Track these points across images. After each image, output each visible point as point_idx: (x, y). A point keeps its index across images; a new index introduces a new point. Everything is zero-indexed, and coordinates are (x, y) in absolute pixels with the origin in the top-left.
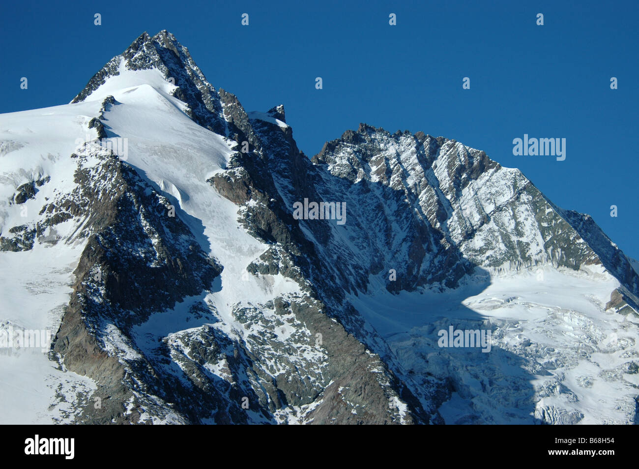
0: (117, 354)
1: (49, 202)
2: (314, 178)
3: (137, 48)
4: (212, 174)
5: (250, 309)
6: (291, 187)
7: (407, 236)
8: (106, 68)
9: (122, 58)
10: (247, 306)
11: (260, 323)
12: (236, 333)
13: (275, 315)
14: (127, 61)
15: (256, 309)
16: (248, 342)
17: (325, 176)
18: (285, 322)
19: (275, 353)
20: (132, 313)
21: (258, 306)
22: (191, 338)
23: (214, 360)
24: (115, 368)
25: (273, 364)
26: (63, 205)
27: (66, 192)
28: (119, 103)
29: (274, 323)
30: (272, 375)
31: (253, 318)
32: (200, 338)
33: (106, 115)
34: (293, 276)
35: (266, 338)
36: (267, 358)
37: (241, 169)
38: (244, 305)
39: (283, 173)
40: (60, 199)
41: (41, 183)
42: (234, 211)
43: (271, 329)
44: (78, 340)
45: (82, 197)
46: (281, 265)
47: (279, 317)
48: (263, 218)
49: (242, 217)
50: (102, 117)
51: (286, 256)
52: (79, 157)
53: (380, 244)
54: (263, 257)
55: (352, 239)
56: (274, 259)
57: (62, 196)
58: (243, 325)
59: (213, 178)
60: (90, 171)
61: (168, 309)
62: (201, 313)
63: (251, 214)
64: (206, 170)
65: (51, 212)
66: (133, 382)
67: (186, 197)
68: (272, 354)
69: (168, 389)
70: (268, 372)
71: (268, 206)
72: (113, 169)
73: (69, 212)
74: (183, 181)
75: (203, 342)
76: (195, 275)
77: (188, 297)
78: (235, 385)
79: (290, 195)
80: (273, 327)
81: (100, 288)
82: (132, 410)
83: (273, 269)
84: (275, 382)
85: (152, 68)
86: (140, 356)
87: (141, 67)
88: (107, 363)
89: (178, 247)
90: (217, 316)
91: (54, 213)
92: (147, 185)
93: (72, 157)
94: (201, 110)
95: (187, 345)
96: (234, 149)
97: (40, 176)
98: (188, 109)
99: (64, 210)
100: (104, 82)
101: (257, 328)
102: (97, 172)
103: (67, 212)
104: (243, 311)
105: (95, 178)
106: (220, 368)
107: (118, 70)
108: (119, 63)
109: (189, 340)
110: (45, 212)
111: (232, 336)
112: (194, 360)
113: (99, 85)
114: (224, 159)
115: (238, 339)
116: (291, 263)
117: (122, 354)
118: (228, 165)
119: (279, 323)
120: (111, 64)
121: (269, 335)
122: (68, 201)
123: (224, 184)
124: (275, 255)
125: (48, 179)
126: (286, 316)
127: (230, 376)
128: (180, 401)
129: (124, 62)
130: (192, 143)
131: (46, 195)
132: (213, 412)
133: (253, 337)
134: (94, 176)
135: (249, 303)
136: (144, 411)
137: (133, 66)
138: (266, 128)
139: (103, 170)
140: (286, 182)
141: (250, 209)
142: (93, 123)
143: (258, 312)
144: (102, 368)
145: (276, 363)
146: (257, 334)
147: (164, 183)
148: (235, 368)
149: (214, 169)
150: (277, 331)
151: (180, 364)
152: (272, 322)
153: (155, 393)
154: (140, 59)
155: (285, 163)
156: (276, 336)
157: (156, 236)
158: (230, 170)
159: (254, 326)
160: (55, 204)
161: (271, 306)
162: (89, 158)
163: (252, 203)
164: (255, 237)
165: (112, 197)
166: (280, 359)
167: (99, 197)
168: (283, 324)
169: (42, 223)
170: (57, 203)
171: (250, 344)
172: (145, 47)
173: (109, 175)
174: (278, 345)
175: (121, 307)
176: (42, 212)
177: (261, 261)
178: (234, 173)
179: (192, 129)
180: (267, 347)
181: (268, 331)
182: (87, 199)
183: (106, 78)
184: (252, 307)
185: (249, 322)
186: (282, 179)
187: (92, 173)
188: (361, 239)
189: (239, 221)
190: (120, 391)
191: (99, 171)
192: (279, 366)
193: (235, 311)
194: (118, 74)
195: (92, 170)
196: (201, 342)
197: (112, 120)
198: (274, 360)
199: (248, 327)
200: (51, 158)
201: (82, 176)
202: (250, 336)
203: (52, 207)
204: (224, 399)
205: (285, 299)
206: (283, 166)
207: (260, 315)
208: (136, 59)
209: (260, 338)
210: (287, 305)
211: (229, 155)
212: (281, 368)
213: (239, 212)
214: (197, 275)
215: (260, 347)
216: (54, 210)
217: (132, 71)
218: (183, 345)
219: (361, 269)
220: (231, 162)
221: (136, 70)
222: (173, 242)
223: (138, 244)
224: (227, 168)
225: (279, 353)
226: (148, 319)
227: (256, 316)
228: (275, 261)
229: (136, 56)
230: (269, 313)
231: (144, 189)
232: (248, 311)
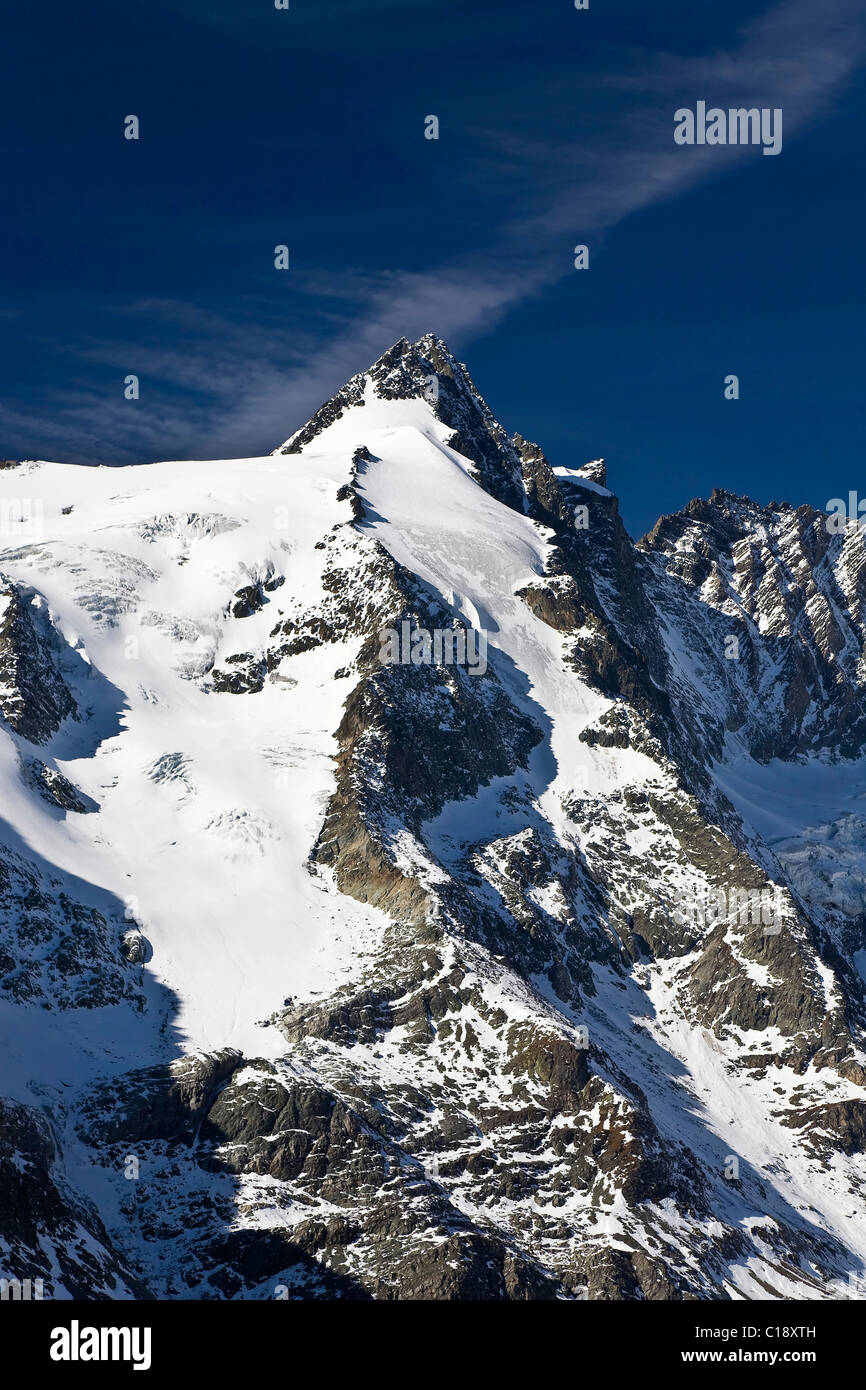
0: (415, 873)
1: (285, 618)
2: (641, 572)
3: (392, 362)
4: (523, 584)
5: (588, 801)
6: (614, 591)
7: (782, 673)
8: (343, 393)
9: (368, 378)
10: (584, 797)
11: (603, 824)
12: (570, 839)
13: (625, 813)
14: (376, 383)
15: (597, 803)
16: (588, 854)
17: (659, 571)
18: (640, 825)
19: (628, 873)
20: (420, 802)
21: (599, 798)
22: (509, 847)
23: (542, 882)
24: (415, 896)
25: (626, 891)
26: (307, 624)
27: (307, 605)
28: (376, 460)
29: (624, 826)
30: (624, 908)
31: (592, 816)
32: (521, 847)
33: (361, 480)
34: (649, 753)
35: (613, 849)
36: (616, 880)
37: (567, 578)
38: (578, 796)
39: (604, 569)
40: (300, 615)
41: (271, 587)
42: (559, 643)
43: (619, 835)
44: (354, 847)
45: (336, 613)
46: (632, 735)
47: (630, 816)
48: (601, 657)
49: (570, 655)
50: (355, 483)
51: (640, 721)
52: (327, 548)
53: (740, 684)
54: (603, 720)
55: (699, 673)
56: (622, 724)
57: (303, 610)
58: (578, 825)
59: (525, 589)
60: (347, 573)
61: (468, 796)
62: (515, 804)
63: (582, 649)
64: (513, 577)
65: (288, 634)
66: (445, 921)
67: (491, 625)
68: (624, 875)
69: (488, 931)
70: (618, 902)
71: (608, 638)
72: (382, 573)
73: (317, 636)
74: (483, 594)
75: (527, 853)
76: (505, 744)
77: (496, 777)
78: (574, 923)
79: (613, 604)
80: (621, 832)
81: (379, 765)
82: (451, 967)
83: (620, 740)
84: (631, 920)
85: (414, 398)
86: (448, 878)
87: (401, 395)
88: (401, 889)
89: (479, 698)
90: (539, 810)
91: (293, 636)
92: (430, 598)
93: (316, 547)
94: (486, 468)
95: (503, 857)
96: (551, 541)
97: (269, 576)
98: (476, 471)
99: (308, 631)
100: (340, 415)
101: (599, 833)
102: (357, 575)
103: (314, 636)
104: (579, 804)
105: (354, 585)
106: (552, 894)
107: (363, 397)
108: (364, 386)
109: (505, 849)
110: (279, 634)
111: (565, 844)
112: (514, 880)
113: (333, 420)
114: (537, 557)
115: (573, 848)
116: (647, 732)
117: (423, 874)
118: (546, 569)
119: (633, 826)
120: (352, 387)
121: (617, 844)
122: (315, 620)
123: (546, 604)
124: (623, 718)
125: (282, 580)
126: (642, 817)
127: (566, 908)
128: (503, 949)
129: (371, 385)
130: (490, 532)
131: (279, 606)
132: (547, 965)
133: (594, 846)
134: (353, 582)
135: (586, 792)
136: (468, 970)
137: (386, 393)
138: (578, 496)
139: (367, 573)
140: (607, 583)
141: (581, 642)
142: (343, 494)
143: (599, 807)
144: (393, 894)
145: (629, 889)
146: (600, 843)
147: (454, 595)
148: (571, 896)
149: (524, 576)
150: (630, 837)
151: (498, 887)
152: (620, 824)
153: (477, 939)
154: (398, 382)
155: (606, 552)
156: (628, 848)
157: (451, 682)
158: (550, 580)
159: (594, 829)
160: (293, 621)
161: (618, 798)
162: (342, 550)
163: (585, 633)
164: (589, 686)
165: (384, 619)
166: (636, 883)
167: (363, 616)
168: (637, 827)
169: (275, 650)
170: (297, 621)
171: (591, 857)
172: (403, 363)
173: (378, 582)
174: (633, 861)
175: (405, 793)
176: (274, 632)
177: (602, 727)
178: (558, 583)
179: (487, 506)
180: (615, 863)
181: (617, 838)
182: (344, 617)
183: (344, 410)
184: (590, 799)
185: (587, 821)
186: (601, 578)
187: (351, 576)
188: (712, 674)
189: (564, 660)
190: (430, 936)
191: (360, 576)
192: (634, 895)
193: (565, 804)
194: (362, 403)
195: (350, 571)
196: (523, 853)
197: (372, 487)
198: (626, 884)
199: (587, 829)
200: (285, 547)
201: (334, 581)
202: (589, 845)
203: (289, 627)
204: (559, 944)
205: (639, 790)
206: (603, 557)
207: (602, 813)
208: (391, 380)
209: (604, 849)
210: (643, 798)
211: (546, 551)
212: (637, 897)
213: (565, 646)
214: (508, 744)
215: (605, 862)
216: (293, 631)
217: (384, 401)
218: (496, 856)
219: (714, 722)
220: (549, 564)
221: (389, 399)
222: (471, 690)
223: (426, 694)
224: (544, 575)
225: (633, 873)
226: (441, 811)
227: (597, 814)
228: (623, 727)
229: (390, 376)
230: (617, 810)
231: (428, 606)
232: (585, 805)
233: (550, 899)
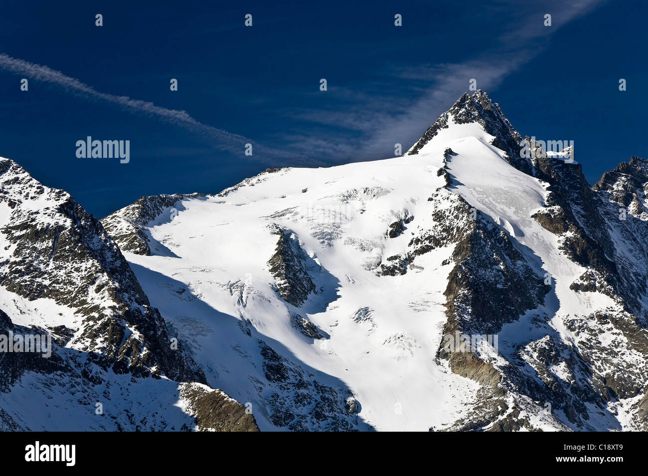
0: (490, 361)
1: (415, 236)
2: (596, 202)
3: (461, 105)
4: (535, 211)
5: (577, 320)
6: (583, 212)
8: (437, 123)
9: (449, 114)
10: (575, 318)
11: (586, 331)
12: (569, 340)
13: (597, 325)
14: (453, 116)
15: (582, 320)
16: (579, 347)
17: (605, 200)
18: (605, 330)
19: (601, 356)
20: (490, 325)
21: (583, 318)
22: (538, 346)
23: (557, 363)
24: (491, 373)
25: (601, 365)
26: (426, 239)
27: (426, 229)
28: (456, 154)
29: (597, 331)
30: (601, 374)
31: (580, 327)
32: (544, 345)
33: (449, 165)
34: (608, 293)
35: (592, 344)
36: (595, 360)
37: (558, 207)
38: (572, 317)
39: (576, 201)
40: (423, 234)
41: (407, 222)
42: (556, 240)
43: (595, 336)
45: (441, 233)
46: (597, 285)
47: (600, 326)
48: (578, 246)
49: (562, 246)
50: (446, 167)
51: (601, 278)
52: (434, 200)
54: (582, 278)
55: (630, 251)
56: (592, 279)
57: (424, 232)
58: (573, 332)
59: (536, 214)
60: (445, 212)
61: (515, 321)
62: (540, 323)
63: (568, 243)
64: (530, 208)
65: (417, 244)
66: (508, 385)
67: (520, 233)
68: (599, 357)
69: (530, 389)
70: (597, 371)
71: (581, 236)
72: (463, 211)
73: (432, 244)
74: (515, 218)
75: (547, 348)
76: (532, 293)
77: (528, 310)
78: (574, 383)
79: (583, 219)
80: (596, 335)
81: (468, 307)
82: (513, 408)
83: (591, 288)
84: (604, 380)
85: (473, 122)
86: (507, 363)
87: (466, 121)
88: (484, 370)
89: (516, 271)
90: (552, 326)
91: (420, 245)
92: (488, 222)
93: (428, 200)
94: (512, 154)
95: (535, 351)
96: (548, 189)
97: (406, 216)
98: (507, 156)
99: (427, 243)
100: (436, 134)
101: (584, 336)
102: (450, 213)
103: (430, 244)
104: (573, 322)
105: (449, 218)
106: (562, 368)
107: (447, 124)
108: (447, 118)
109: (536, 346)
110: (413, 245)
111: (567, 342)
112: (541, 362)
113: (433, 136)
114: (541, 197)
115: (571, 344)
116: (605, 283)
117: (495, 361)
118: (546, 203)
119: (601, 332)
120: (441, 119)
121: (594, 341)
122: (430, 237)
123: (547, 221)
124: (592, 276)
125: (412, 218)
126: (606, 326)
127: (570, 375)
128: (539, 398)
129: (451, 117)
130: (516, 186)
131: (412, 230)
132: (562, 405)
133: (582, 343)
134: (448, 216)
135: (575, 315)
136: (522, 409)
137: (459, 121)
138: (560, 165)
139: (455, 211)
140: (579, 208)
141: (567, 239)
142: (440, 173)
143: (583, 322)
144: (480, 372)
145: (602, 364)
146: (585, 341)
147: (500, 219)
148: (572, 369)
149: (535, 207)
150: (600, 337)
151: (534, 366)
152: (595, 331)
153: (525, 394)
154: (465, 115)
155: (577, 193)
156: (600, 343)
157: (501, 263)
158: (549, 208)
159: (581, 334)
160: (419, 238)
161: (593, 318)
162: (442, 201)
163: (569, 234)
164: (573, 261)
165: (465, 234)
166: (606, 361)
167: (454, 233)
168: (604, 332)
169: (411, 253)
170: (421, 237)
171: (581, 348)
172: (467, 105)
173: (461, 216)
174: (603, 350)
175: (483, 321)
176: (410, 244)
177: (581, 282)
178: (553, 210)
179: (514, 174)
180: (594, 351)
181: (594, 338)
182: (445, 234)
183: (438, 131)
184: (578, 319)
185: (577, 330)
186: (575, 206)
187: (447, 214)
188: (637, 251)
189: (559, 249)
190: (500, 393)
191: (451, 213)
192: (605, 367)
193: (565, 322)
194: (447, 127)
195: (446, 211)
196: (545, 348)
197: (455, 168)
198: (600, 361)
199: (578, 334)
200: (413, 201)
201: (438, 216)
202: (579, 342)
203: (418, 241)
204: (568, 394)
205: (603, 313)
206: (576, 195)
207: (585, 325)
208: (461, 114)
209: (588, 344)
210: (606, 317)
211: (546, 194)
212: (607, 368)
213: (559, 241)
214: (533, 293)
215: (588, 351)
216: (420, 243)
217: (458, 125)
218: (532, 351)
219: (640, 276)
220: (548, 201)
221: (461, 124)
222: (512, 267)
223: (489, 270)
224: (545, 206)
225: (604, 355)
226: (501, 328)
227: (582, 326)
228: (592, 281)
229: (460, 112)
230: (593, 324)
231: (487, 226)
232: (576, 322)
233: (561, 371)
